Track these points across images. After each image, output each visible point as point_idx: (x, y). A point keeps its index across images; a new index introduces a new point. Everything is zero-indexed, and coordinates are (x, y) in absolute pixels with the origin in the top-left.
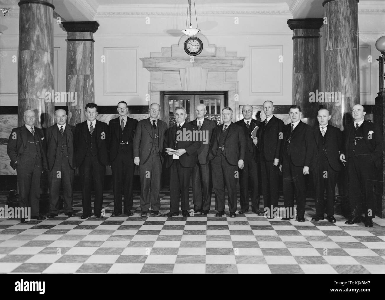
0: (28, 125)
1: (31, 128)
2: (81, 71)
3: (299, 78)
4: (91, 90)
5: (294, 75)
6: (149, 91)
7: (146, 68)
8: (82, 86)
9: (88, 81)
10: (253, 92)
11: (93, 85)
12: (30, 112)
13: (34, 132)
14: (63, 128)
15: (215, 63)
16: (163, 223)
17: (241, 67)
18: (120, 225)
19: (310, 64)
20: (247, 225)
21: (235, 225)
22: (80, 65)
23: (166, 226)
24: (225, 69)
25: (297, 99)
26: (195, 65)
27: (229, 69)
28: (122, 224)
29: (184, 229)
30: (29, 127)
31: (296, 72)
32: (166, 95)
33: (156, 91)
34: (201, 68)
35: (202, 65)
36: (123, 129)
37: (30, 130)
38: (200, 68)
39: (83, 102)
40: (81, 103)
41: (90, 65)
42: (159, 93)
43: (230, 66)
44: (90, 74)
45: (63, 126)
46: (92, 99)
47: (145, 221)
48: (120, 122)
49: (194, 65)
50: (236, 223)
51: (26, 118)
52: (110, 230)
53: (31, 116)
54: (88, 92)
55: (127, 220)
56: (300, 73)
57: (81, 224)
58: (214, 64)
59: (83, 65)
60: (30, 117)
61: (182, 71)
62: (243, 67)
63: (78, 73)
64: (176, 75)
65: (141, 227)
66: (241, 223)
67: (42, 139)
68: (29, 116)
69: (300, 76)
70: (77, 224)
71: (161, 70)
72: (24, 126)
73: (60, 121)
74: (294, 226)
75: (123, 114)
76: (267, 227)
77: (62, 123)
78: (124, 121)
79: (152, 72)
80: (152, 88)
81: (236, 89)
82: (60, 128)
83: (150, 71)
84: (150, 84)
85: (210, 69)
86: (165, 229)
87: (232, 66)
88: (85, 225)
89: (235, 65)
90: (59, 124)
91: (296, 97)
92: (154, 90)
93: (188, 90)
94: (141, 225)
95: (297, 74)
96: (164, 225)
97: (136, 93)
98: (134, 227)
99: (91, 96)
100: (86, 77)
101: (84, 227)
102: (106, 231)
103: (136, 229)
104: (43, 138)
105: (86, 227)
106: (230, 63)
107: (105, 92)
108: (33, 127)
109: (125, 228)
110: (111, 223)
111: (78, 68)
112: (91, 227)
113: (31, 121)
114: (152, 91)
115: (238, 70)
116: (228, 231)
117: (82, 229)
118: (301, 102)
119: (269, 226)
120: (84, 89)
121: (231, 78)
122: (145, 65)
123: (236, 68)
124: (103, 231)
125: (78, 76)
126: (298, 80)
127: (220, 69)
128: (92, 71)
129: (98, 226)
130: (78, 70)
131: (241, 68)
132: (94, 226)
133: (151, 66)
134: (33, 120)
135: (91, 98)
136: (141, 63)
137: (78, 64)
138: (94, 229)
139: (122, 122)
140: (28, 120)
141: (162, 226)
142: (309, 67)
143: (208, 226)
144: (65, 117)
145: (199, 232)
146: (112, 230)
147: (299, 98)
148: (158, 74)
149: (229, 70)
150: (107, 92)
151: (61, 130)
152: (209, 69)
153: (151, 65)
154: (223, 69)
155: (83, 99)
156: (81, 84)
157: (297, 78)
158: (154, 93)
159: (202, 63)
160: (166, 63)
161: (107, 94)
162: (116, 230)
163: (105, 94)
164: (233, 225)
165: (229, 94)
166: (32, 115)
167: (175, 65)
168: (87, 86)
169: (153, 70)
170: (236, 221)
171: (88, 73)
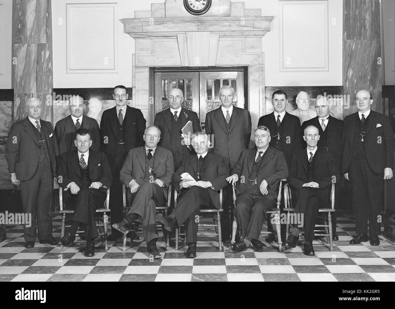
0: (33, 117)
1: (36, 122)
2: (33, 39)
3: (352, 46)
4: (48, 65)
5: (344, 42)
6: (132, 66)
7: (129, 33)
8: (34, 61)
9: (43, 52)
10: (284, 67)
11: (50, 59)
12: (34, 100)
13: (41, 127)
14: (79, 121)
15: (230, 26)
16: (158, 263)
17: (268, 31)
18: (93, 267)
19: (367, 25)
20: (287, 264)
21: (269, 264)
22: (32, 29)
23: (163, 267)
24: (244, 34)
25: (350, 77)
26: (200, 28)
27: (250, 34)
28: (97, 265)
29: (191, 273)
30: (33, 121)
31: (348, 39)
32: (157, 72)
33: (143, 67)
34: (209, 32)
35: (211, 29)
36: (121, 123)
37: (35, 125)
38: (207, 32)
39: (37, 83)
40: (33, 85)
41: (46, 30)
42: (147, 70)
43: (252, 29)
44: (46, 43)
45: (79, 118)
46: (49, 79)
47: (131, 259)
48: (118, 113)
49: (198, 29)
50: (270, 261)
51: (30, 109)
52: (78, 274)
53: (35, 106)
54: (44, 68)
55: (104, 258)
56: (353, 39)
57: (34, 265)
58: (228, 26)
59: (36, 29)
60: (35, 108)
61: (181, 37)
62: (270, 31)
63: (29, 41)
64: (172, 43)
65: (126, 270)
66: (277, 261)
67: (50, 136)
68: (33, 106)
69: (354, 44)
70: (28, 266)
71: (150, 36)
72: (27, 118)
73: (75, 111)
74: (359, 266)
75: (121, 104)
76: (318, 268)
77: (78, 115)
78: (122, 112)
79: (138, 40)
80: (137, 62)
81: (261, 63)
82: (75, 122)
83: (134, 38)
84: (134, 56)
85: (223, 34)
86: (162, 272)
87: (255, 30)
88: (40, 267)
89: (259, 28)
90: (74, 116)
91: (348, 73)
92: (140, 64)
93: (189, 64)
94: (126, 266)
95: (349, 41)
96: (161, 265)
97: (114, 69)
98: (115, 270)
99: (48, 74)
100: (41, 47)
101: (38, 270)
102: (72, 276)
103: (119, 273)
104: (52, 135)
105: (41, 269)
106: (251, 25)
107: (68, 68)
108: (39, 121)
109: (101, 271)
110: (80, 262)
111: (28, 33)
112: (49, 269)
113: (36, 113)
114: (136, 67)
115: (263, 36)
116: (260, 275)
117: (36, 273)
118: (355, 81)
119: (322, 266)
120: (37, 64)
121: (253, 47)
122: (127, 30)
123: (261, 33)
124: (67, 276)
125: (29, 45)
126: (351, 48)
127: (236, 34)
128: (49, 38)
129: (59, 267)
130: (28, 37)
131: (268, 33)
132: (53, 267)
133: (136, 31)
134: (39, 111)
135: (48, 77)
136: (122, 25)
137: (28, 27)
138: (54, 273)
139: (120, 113)
140: (32, 111)
141: (158, 267)
142: (367, 30)
143: (229, 268)
144: (83, 107)
145: (216, 277)
146: (82, 275)
147: (352, 76)
148: (146, 43)
149: (249, 36)
150: (72, 69)
151: (76, 124)
152: (221, 35)
153: (136, 29)
154: (241, 34)
155: (37, 78)
156: (33, 56)
157: (349, 46)
158: (140, 70)
159: (211, 25)
160: (158, 26)
161: (71, 71)
162: (87, 274)
163: (68, 71)
164: (265, 265)
165: (250, 70)
166: (37, 105)
167: (170, 28)
168: (41, 60)
169: (139, 36)
170: (270, 259)
171: (43, 41)
